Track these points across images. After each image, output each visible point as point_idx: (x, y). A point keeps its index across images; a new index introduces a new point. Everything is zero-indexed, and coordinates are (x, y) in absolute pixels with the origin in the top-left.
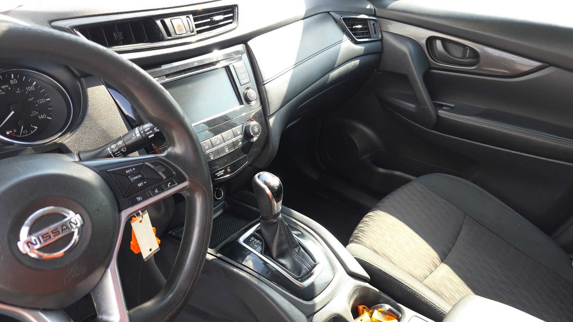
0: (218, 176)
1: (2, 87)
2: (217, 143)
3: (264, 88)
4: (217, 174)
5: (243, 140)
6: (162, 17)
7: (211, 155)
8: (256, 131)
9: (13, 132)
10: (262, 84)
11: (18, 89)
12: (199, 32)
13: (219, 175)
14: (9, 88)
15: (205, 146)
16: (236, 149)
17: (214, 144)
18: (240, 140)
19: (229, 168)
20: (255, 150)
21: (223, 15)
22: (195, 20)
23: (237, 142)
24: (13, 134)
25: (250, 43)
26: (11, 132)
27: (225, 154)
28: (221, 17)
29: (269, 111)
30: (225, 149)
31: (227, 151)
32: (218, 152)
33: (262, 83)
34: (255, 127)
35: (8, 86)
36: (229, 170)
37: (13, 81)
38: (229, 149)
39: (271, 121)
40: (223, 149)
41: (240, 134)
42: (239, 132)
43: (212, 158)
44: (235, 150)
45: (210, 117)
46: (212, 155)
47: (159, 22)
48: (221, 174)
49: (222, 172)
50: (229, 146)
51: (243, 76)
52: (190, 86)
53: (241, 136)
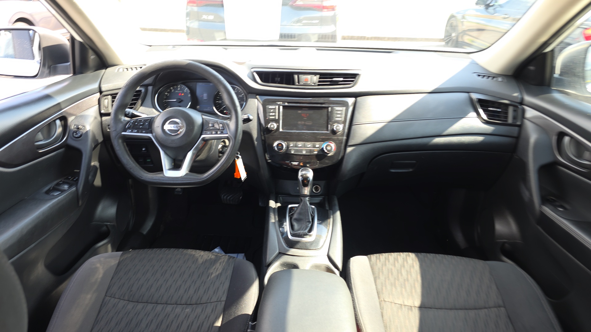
2: (299, 146)
3: (353, 127)
4: (292, 163)
5: (319, 151)
6: (298, 73)
8: (328, 149)
12: (319, 85)
15: (291, 145)
16: (311, 154)
17: (297, 146)
18: (316, 150)
20: (327, 161)
21: (343, 79)
22: (320, 78)
23: (314, 151)
24: (226, 113)
25: (359, 99)
27: (302, 154)
28: (342, 79)
29: (351, 143)
31: (304, 152)
32: (298, 151)
33: (354, 124)
34: (328, 146)
36: (301, 164)
38: (306, 152)
39: (349, 149)
40: (301, 151)
41: (318, 147)
43: (292, 153)
45: (303, 131)
46: (293, 151)
47: (296, 77)
49: (296, 163)
50: (307, 151)
51: (338, 116)
52: (300, 112)
53: (318, 149)
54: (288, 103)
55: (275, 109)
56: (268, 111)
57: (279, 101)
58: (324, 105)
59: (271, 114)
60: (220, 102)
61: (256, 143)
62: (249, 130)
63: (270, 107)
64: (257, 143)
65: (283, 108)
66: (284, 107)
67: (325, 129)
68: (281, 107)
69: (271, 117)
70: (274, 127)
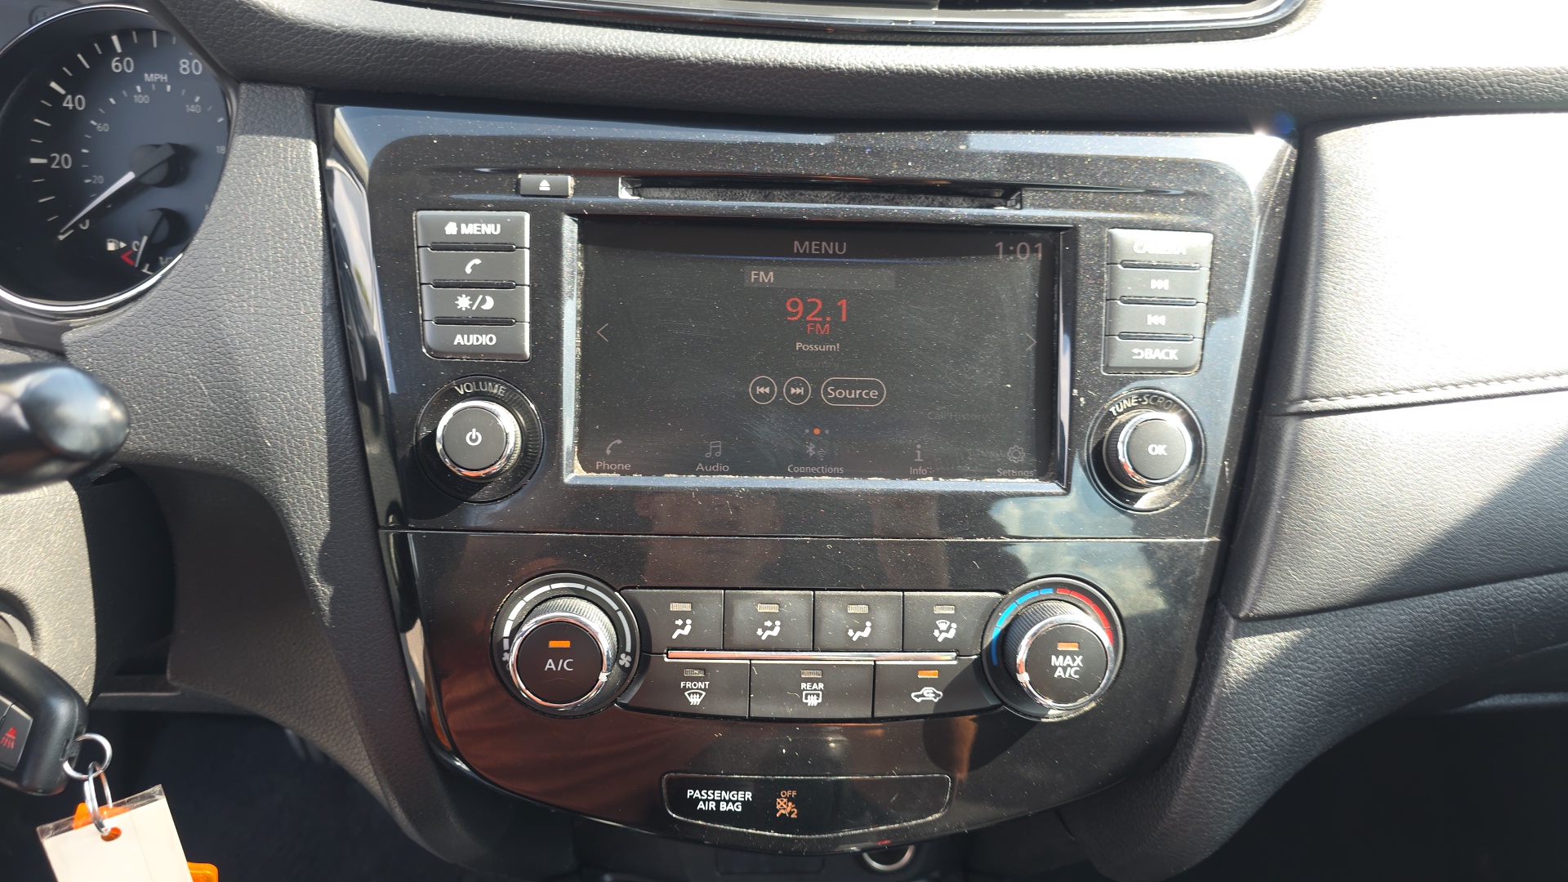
0: (701, 805)
1: (146, 75)
2: (763, 635)
3: (1288, 437)
4: (697, 794)
5: (954, 685)
7: (692, 679)
8: (1059, 673)
9: (128, 248)
10: (1294, 409)
11: (197, 99)
13: (712, 805)
14: (169, 88)
15: (679, 622)
16: (878, 714)
17: (739, 637)
18: (933, 675)
19: (790, 799)
20: (1032, 772)
23: (910, 679)
24: (124, 257)
25: (1335, 145)
26: (123, 245)
27: (789, 712)
29: (1259, 591)
30: (803, 685)
31: (811, 699)
32: (747, 681)
33: (1293, 402)
34: (1062, 647)
35: (166, 78)
36: (785, 807)
37: (190, 66)
38: (827, 694)
39: (1248, 652)
40: (784, 681)
41: (944, 648)
42: (945, 631)
43: (695, 700)
44: (873, 719)
45: (798, 475)
46: (700, 685)
48: (723, 807)
49: (733, 801)
50: (834, 680)
51: (1156, 319)
52: (762, 276)
53: (947, 659)
54: (643, 181)
55: (503, 247)
56: (425, 265)
57: (543, 157)
58: (1002, 212)
59: (463, 302)
60: (63, 161)
61: (324, 591)
62: (245, 465)
63: (451, 229)
64: (334, 600)
65: (583, 238)
66: (596, 227)
67: (1018, 454)
68: (570, 229)
69: (459, 339)
70: (496, 434)
